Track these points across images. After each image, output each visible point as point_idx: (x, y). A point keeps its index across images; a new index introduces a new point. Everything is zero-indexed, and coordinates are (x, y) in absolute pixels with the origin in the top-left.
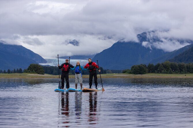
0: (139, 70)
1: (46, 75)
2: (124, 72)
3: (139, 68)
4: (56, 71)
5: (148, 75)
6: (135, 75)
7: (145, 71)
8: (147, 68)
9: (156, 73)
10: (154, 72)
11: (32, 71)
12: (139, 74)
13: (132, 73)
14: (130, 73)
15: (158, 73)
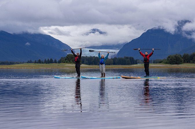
0: (175, 60)
1: (83, 65)
2: (160, 62)
3: (175, 58)
4: (87, 61)
5: (185, 65)
6: (171, 65)
7: (181, 61)
8: (182, 58)
9: (191, 63)
10: (190, 62)
11: (70, 61)
12: (176, 64)
13: (168, 63)
14: (167, 63)
15: (193, 63)
